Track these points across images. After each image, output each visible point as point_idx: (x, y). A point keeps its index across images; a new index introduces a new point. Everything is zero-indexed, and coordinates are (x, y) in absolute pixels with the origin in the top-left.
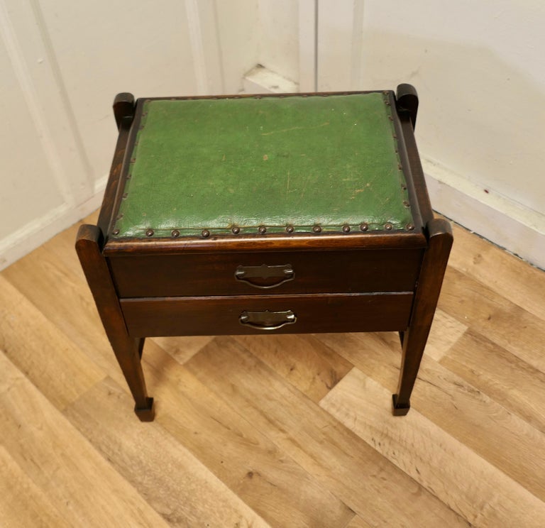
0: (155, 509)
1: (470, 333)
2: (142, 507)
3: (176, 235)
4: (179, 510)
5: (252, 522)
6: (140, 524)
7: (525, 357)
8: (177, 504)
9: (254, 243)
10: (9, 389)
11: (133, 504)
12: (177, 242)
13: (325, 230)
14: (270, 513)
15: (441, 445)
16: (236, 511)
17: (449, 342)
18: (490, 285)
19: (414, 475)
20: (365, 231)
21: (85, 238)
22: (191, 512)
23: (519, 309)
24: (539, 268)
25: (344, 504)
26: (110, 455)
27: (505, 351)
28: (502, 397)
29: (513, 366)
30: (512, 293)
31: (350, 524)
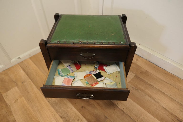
0: (58, 114)
1: (136, 76)
2: (55, 114)
3: (65, 43)
4: (64, 115)
5: (82, 119)
6: (54, 118)
7: (149, 82)
8: (64, 113)
9: (85, 46)
10: (27, 84)
11: (53, 113)
12: (65, 45)
13: (104, 43)
14: (86, 117)
15: (129, 102)
16: (78, 116)
17: (131, 78)
18: (140, 66)
19: (122, 109)
20: (114, 44)
21: (42, 42)
22: (67, 116)
23: (147, 71)
24: (151, 62)
25: (105, 116)
26: (49, 100)
27: (144, 81)
28: (144, 91)
29: (146, 84)
30: (146, 68)
31: (106, 121)
